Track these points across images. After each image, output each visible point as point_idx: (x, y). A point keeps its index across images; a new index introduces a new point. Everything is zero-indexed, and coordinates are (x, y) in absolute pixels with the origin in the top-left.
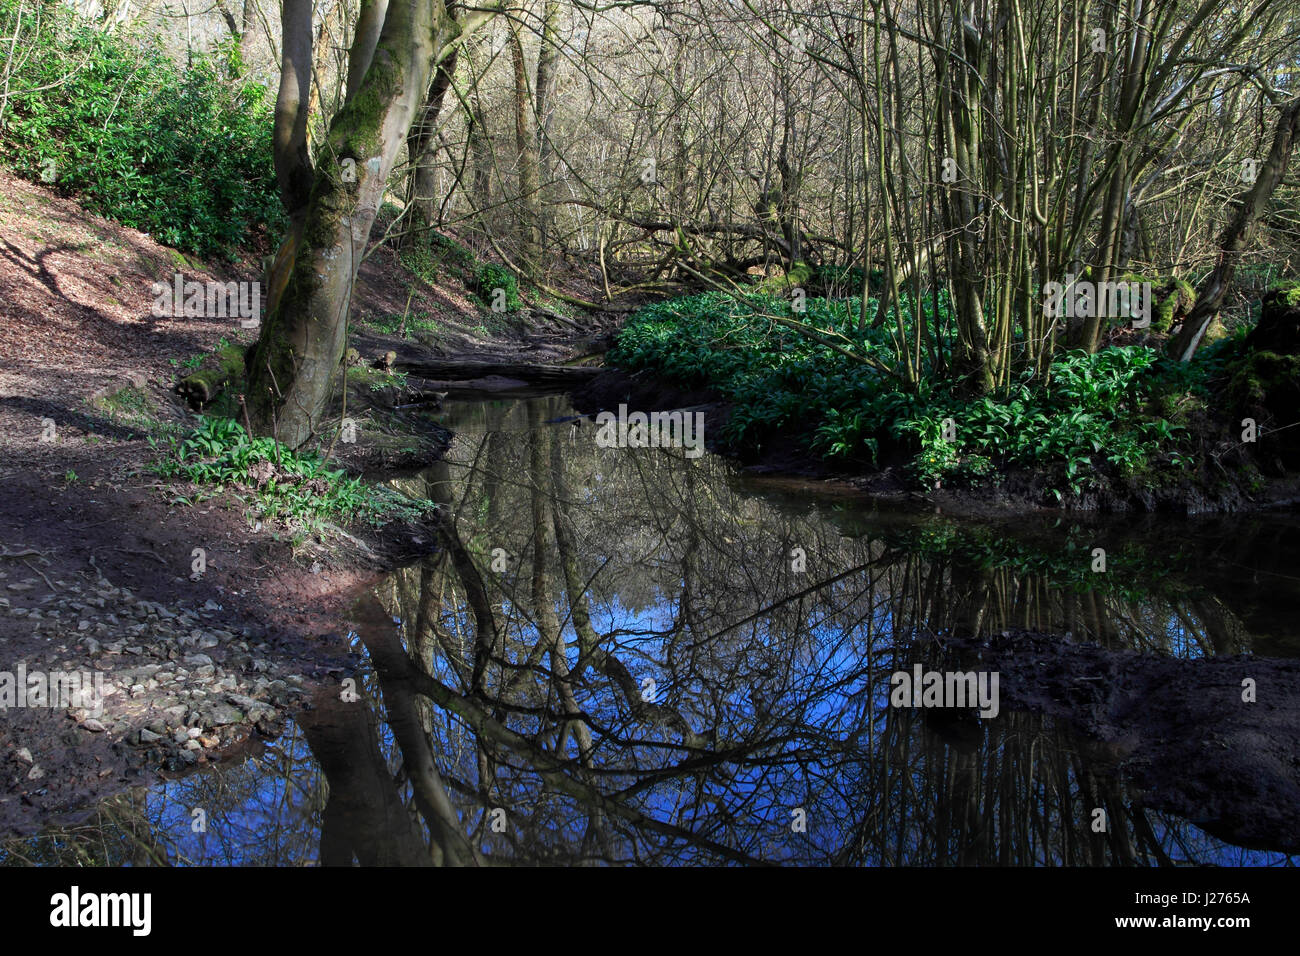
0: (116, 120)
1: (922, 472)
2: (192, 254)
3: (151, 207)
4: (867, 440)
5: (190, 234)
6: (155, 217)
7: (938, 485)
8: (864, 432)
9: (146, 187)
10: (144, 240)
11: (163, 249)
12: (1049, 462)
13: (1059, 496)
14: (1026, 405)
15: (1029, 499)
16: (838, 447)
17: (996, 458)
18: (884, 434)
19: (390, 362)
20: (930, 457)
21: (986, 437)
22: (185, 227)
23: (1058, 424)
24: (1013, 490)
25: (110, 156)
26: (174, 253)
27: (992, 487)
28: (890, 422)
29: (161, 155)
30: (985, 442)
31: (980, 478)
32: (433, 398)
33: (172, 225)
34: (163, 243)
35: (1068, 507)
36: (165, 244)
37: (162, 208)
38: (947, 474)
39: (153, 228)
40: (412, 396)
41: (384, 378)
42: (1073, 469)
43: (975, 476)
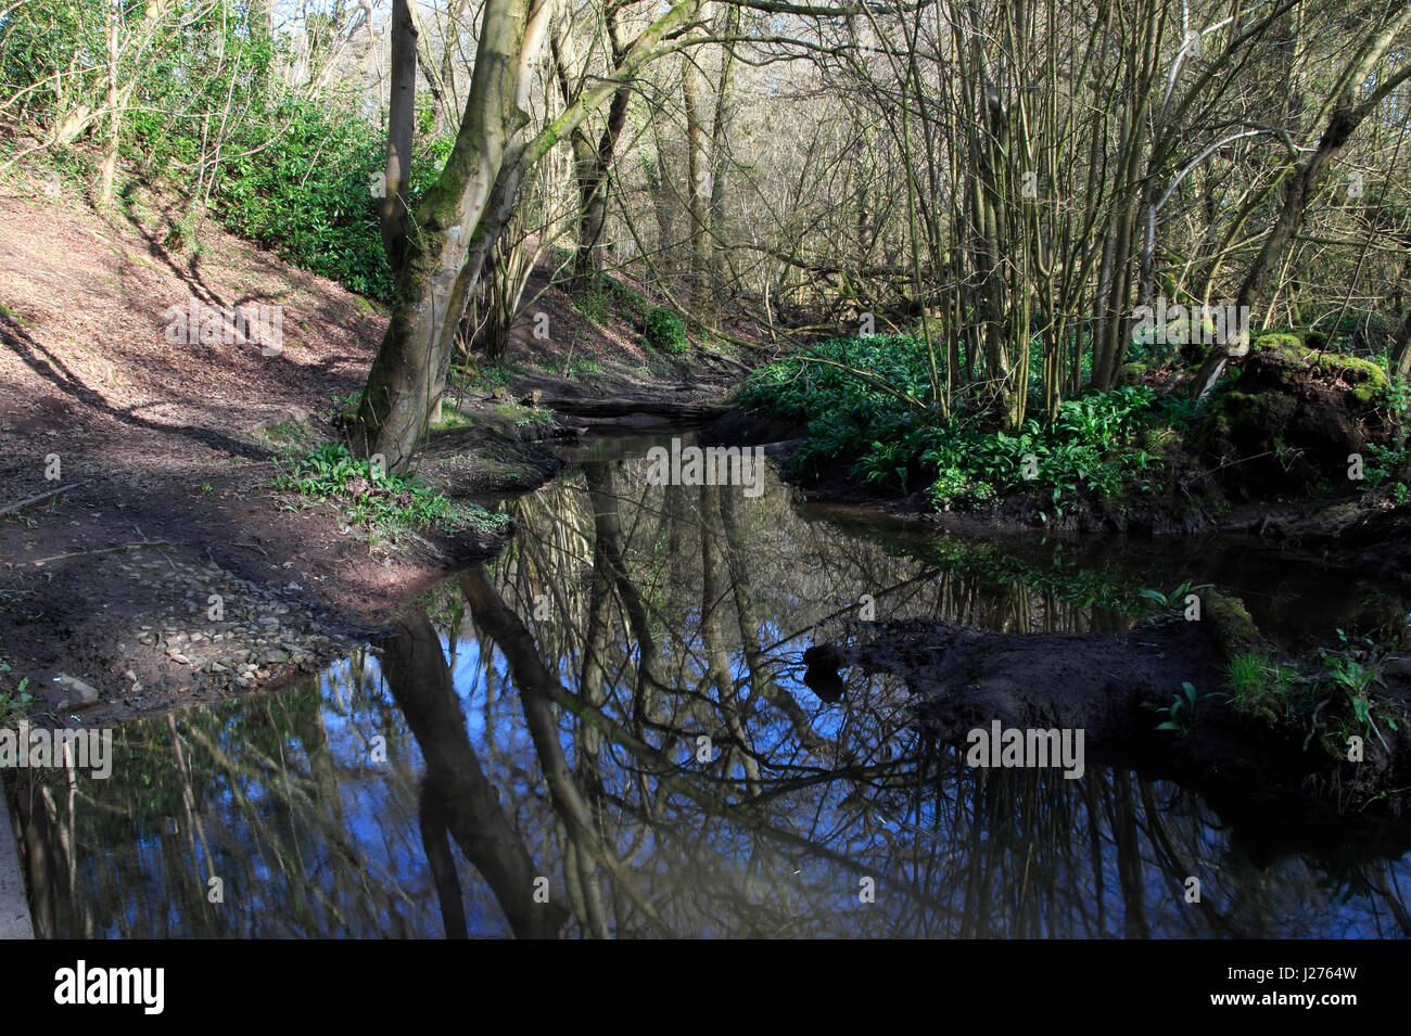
0: (315, 177)
1: (934, 496)
2: (377, 300)
3: (341, 257)
4: (898, 469)
5: (376, 282)
6: (344, 266)
7: (947, 508)
8: (898, 461)
9: (337, 238)
10: (334, 289)
11: (351, 295)
12: (1040, 488)
13: (1044, 518)
14: (1035, 438)
15: (1020, 520)
16: (873, 475)
17: (998, 484)
18: (913, 463)
19: (535, 400)
20: (941, 484)
21: (993, 466)
22: (371, 274)
23: (1054, 454)
24: (1009, 512)
25: (307, 211)
26: (360, 299)
27: (990, 511)
28: (919, 453)
29: (352, 209)
30: (991, 470)
31: (982, 502)
32: (574, 433)
33: (359, 273)
34: (350, 289)
35: (1052, 527)
36: (353, 291)
37: (351, 258)
38: (956, 499)
39: (342, 276)
40: (556, 431)
41: (528, 415)
42: (1057, 494)
43: (979, 501)
